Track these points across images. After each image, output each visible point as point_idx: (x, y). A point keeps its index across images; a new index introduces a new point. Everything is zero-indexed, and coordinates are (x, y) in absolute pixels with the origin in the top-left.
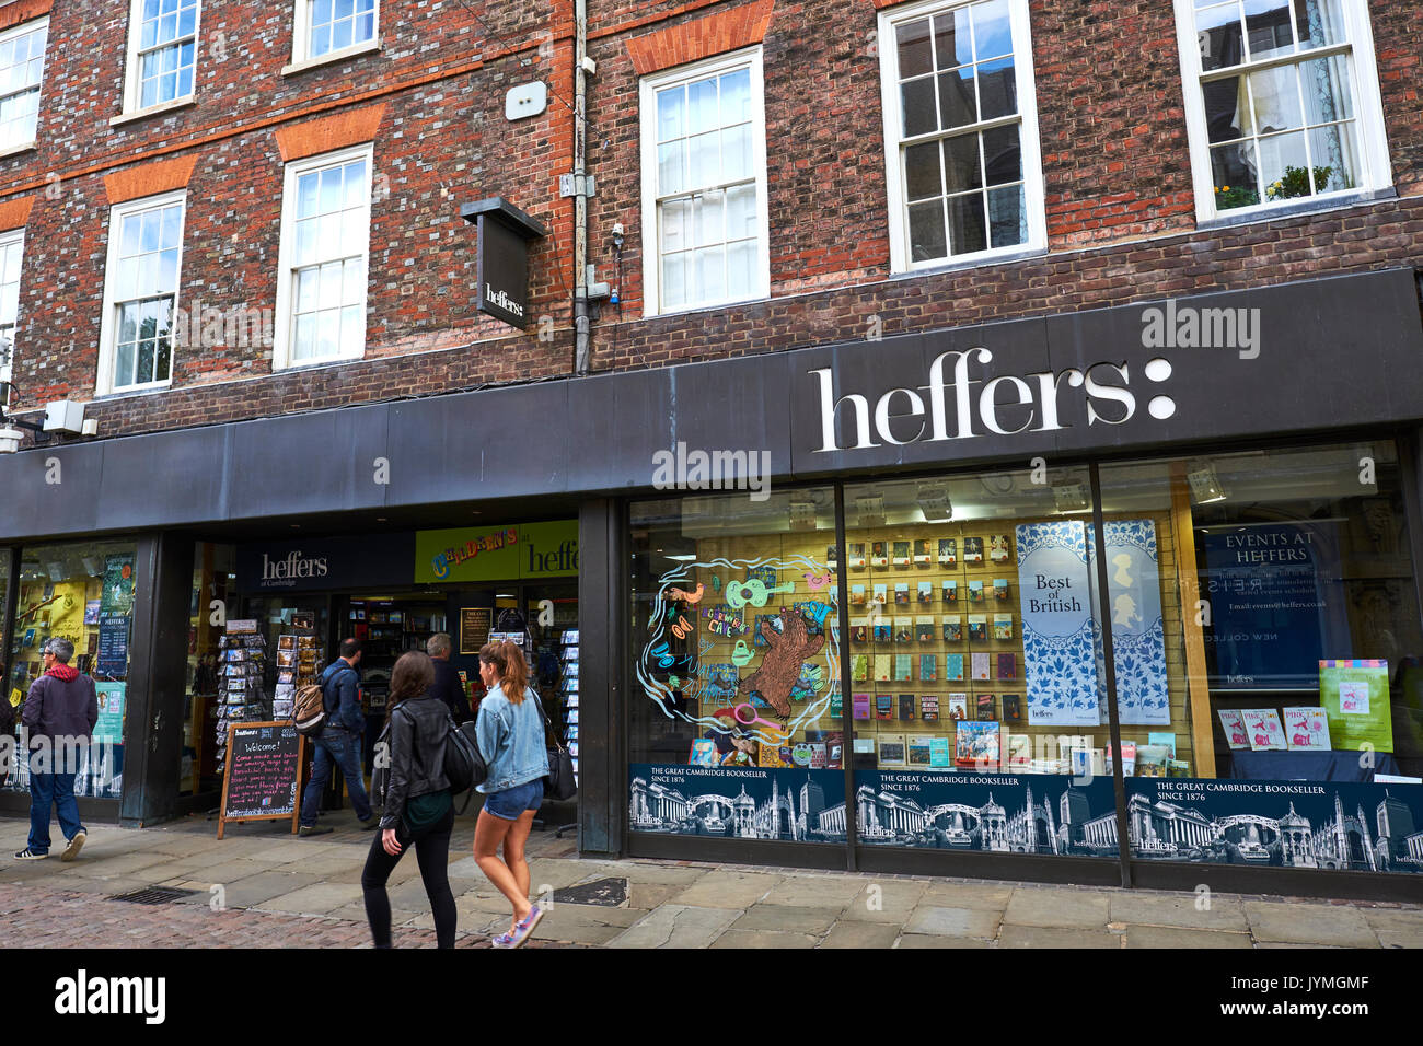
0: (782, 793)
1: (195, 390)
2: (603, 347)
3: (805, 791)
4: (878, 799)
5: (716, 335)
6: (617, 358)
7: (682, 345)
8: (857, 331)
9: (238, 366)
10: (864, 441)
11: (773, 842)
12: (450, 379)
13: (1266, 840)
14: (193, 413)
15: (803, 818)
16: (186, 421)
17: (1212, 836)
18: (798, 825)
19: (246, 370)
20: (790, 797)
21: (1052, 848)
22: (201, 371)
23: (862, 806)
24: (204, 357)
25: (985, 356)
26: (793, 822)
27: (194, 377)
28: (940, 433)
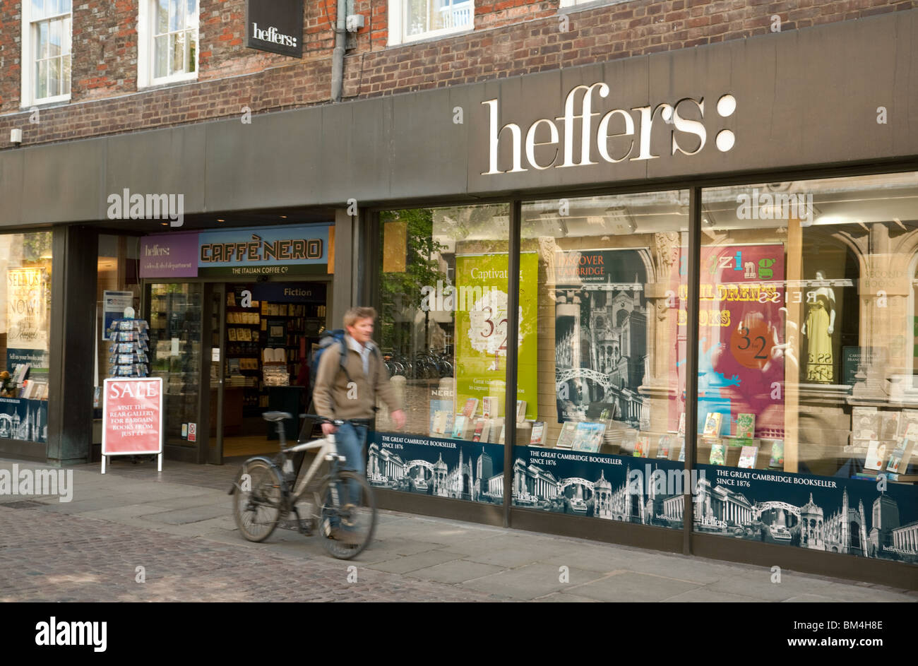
0: (465, 461)
1: (86, 105)
2: (354, 75)
3: (480, 461)
4: (528, 470)
5: (431, 66)
6: (362, 85)
7: (408, 74)
8: (527, 64)
9: (115, 84)
10: (517, 167)
11: (458, 500)
12: (252, 102)
13: (790, 524)
14: (83, 126)
15: (478, 482)
16: (80, 132)
17: (752, 517)
18: (475, 488)
19: (120, 88)
20: (470, 465)
21: (641, 519)
22: (90, 88)
23: (517, 475)
24: (91, 75)
25: (605, 91)
26: (472, 486)
27: (85, 93)
28: (568, 162)
